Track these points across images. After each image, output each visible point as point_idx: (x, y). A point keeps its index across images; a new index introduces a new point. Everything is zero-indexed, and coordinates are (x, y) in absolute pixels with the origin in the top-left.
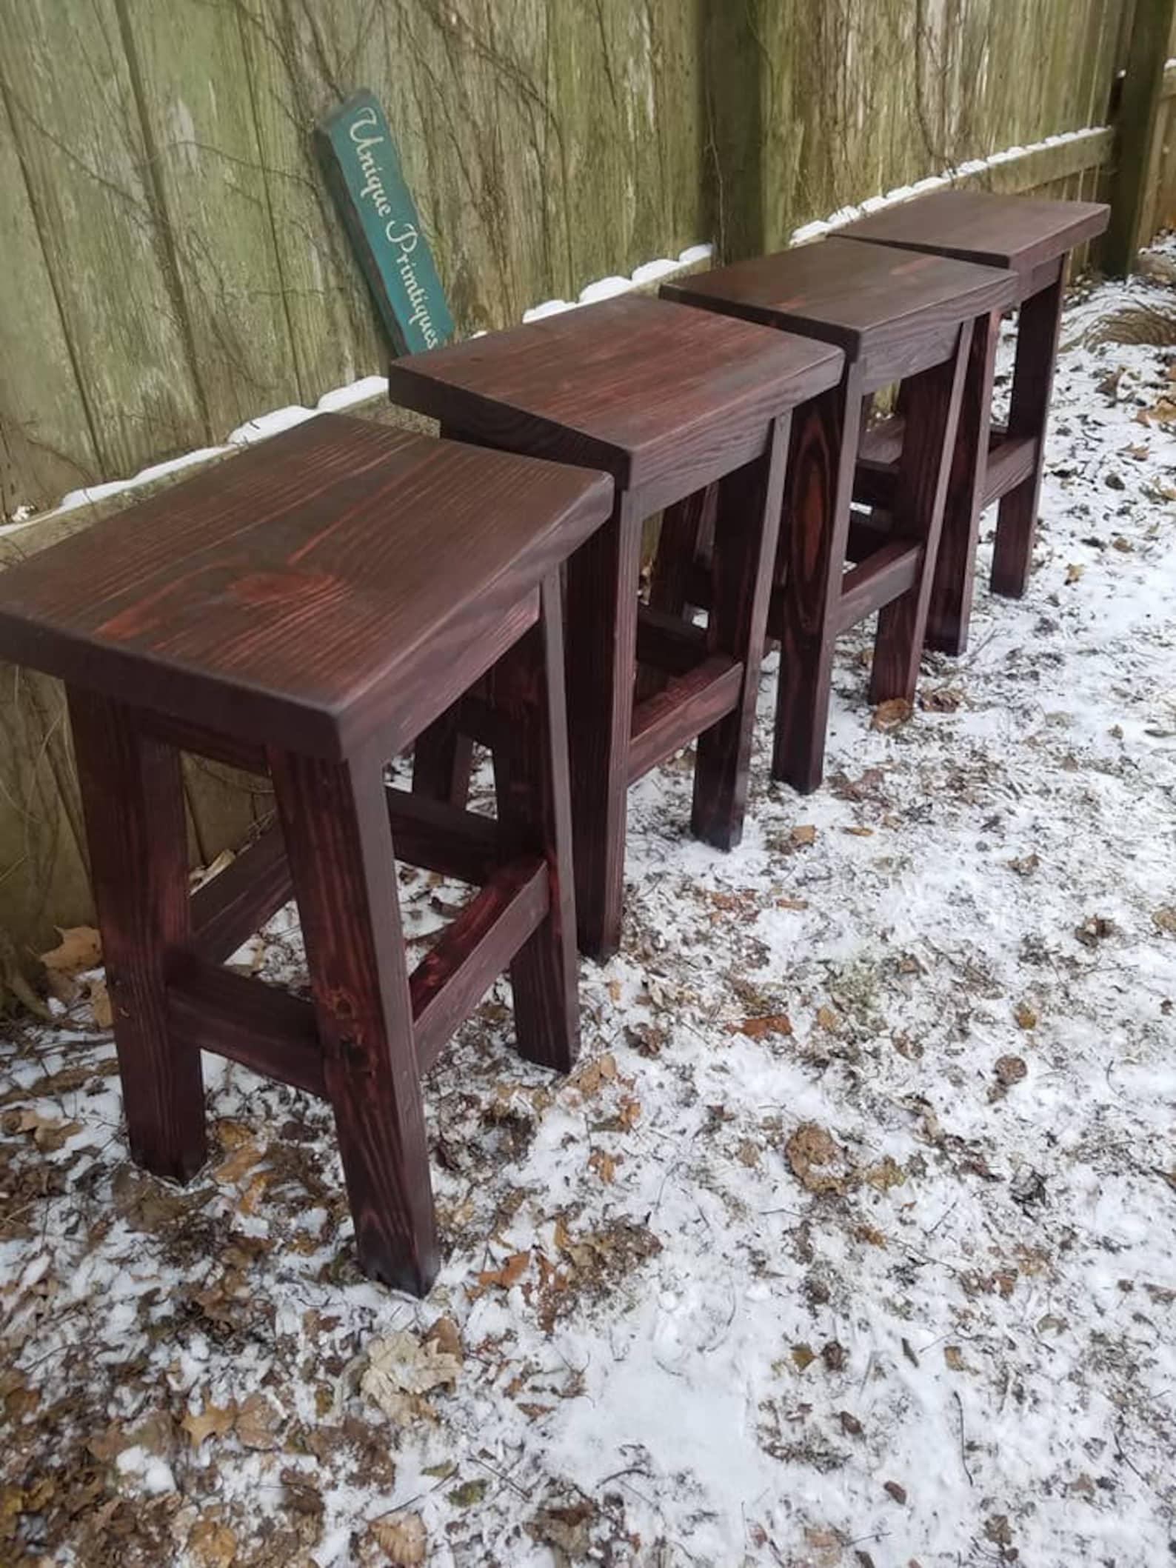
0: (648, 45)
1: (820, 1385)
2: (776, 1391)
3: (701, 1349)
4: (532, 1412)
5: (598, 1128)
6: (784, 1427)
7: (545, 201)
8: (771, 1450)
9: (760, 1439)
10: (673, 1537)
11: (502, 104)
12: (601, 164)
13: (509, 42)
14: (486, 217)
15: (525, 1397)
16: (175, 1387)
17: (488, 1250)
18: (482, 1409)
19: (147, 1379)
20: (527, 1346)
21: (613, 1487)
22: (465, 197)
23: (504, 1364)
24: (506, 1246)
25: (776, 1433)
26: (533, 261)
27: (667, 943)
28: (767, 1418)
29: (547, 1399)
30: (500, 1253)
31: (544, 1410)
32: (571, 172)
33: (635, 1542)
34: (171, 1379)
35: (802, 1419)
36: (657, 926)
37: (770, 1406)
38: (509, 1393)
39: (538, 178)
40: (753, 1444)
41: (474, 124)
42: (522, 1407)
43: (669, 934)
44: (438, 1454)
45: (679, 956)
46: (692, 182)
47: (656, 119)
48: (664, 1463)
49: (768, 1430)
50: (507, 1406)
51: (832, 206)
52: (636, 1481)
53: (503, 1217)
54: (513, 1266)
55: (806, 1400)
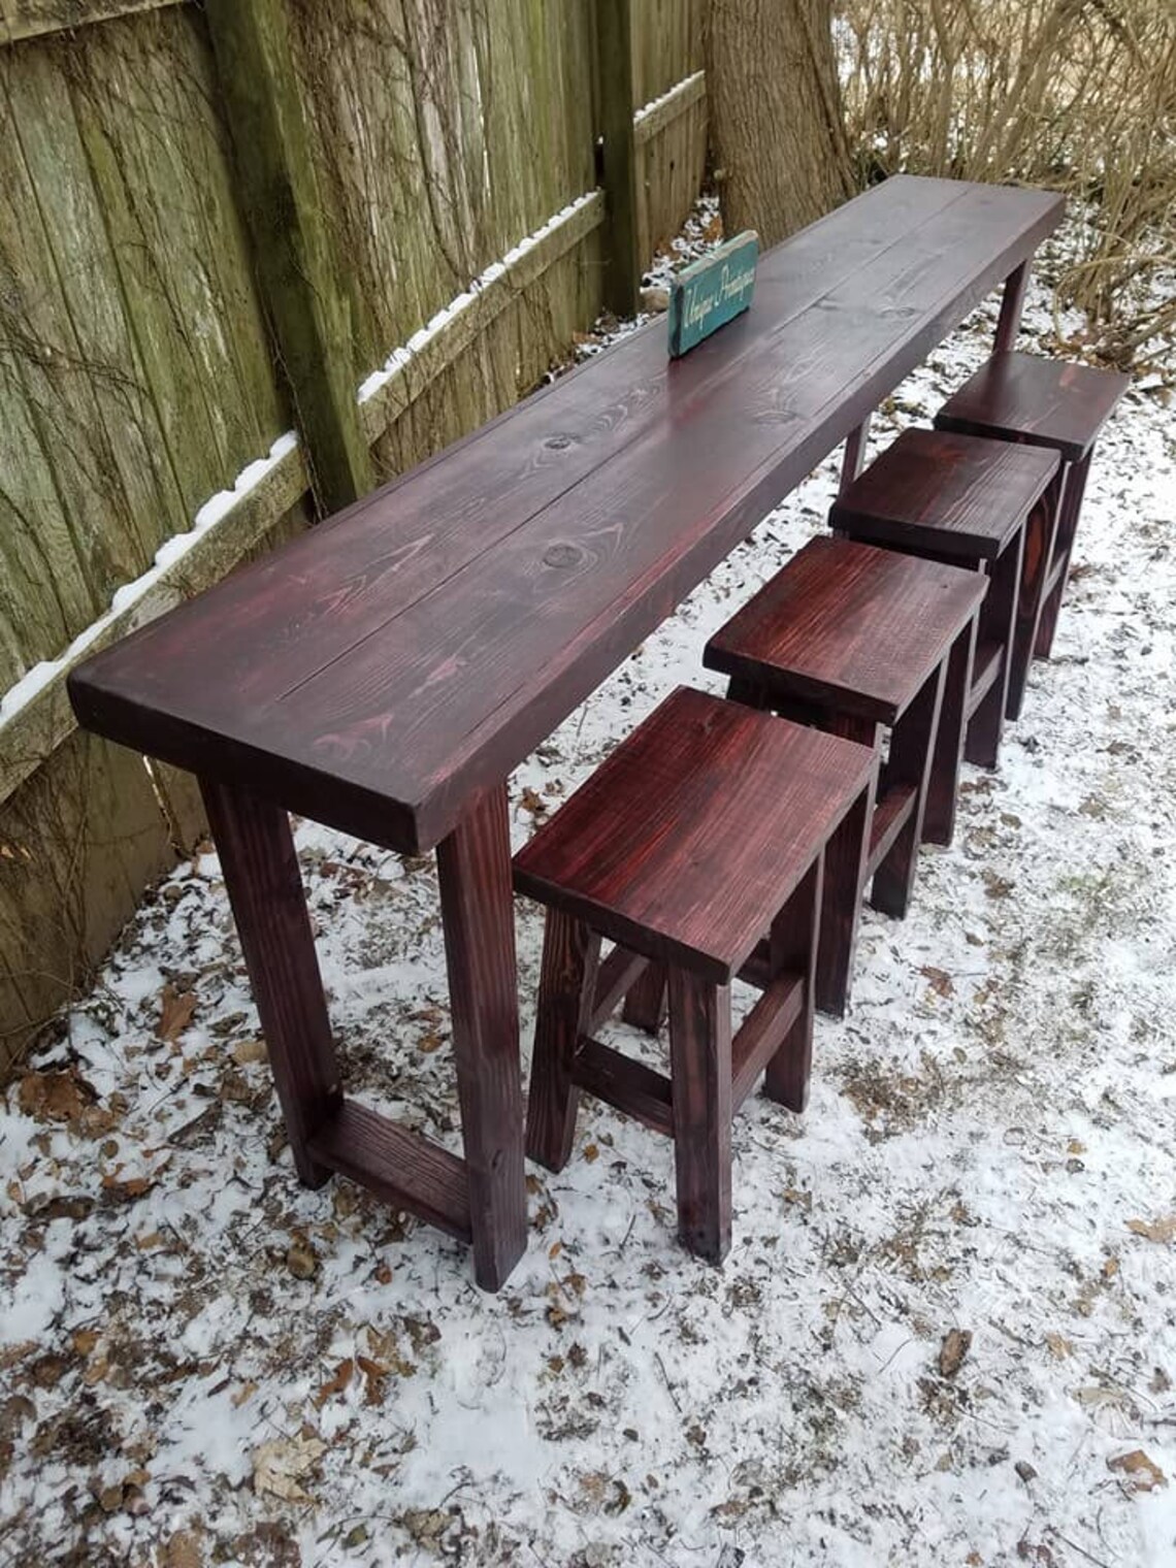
0: (208, 294)
1: (571, 1380)
2: (544, 1394)
3: (489, 1385)
4: (383, 1471)
5: (379, 1244)
6: (554, 1417)
7: (151, 460)
8: (548, 1437)
9: (540, 1432)
10: (498, 1519)
11: (100, 400)
12: (191, 407)
13: (96, 348)
14: (106, 493)
15: (376, 1462)
16: (117, 1553)
17: (321, 1365)
18: (348, 1483)
19: (92, 1557)
20: (369, 1426)
21: (452, 1501)
22: (86, 486)
23: (354, 1445)
24: (332, 1358)
25: (549, 1423)
26: (151, 509)
27: (399, 1069)
28: (542, 1416)
29: (392, 1459)
30: (331, 1365)
31: (392, 1467)
32: (168, 427)
33: (474, 1532)
34: (112, 1549)
35: (564, 1408)
36: (388, 1056)
37: (542, 1407)
38: (364, 1464)
39: (141, 443)
40: (536, 1437)
41: (82, 427)
42: (376, 1470)
43: (400, 1059)
44: (324, 1522)
45: (410, 1077)
46: (267, 385)
47: (228, 351)
48: (481, 1473)
49: (543, 1423)
50: (365, 1474)
51: (384, 353)
52: (466, 1491)
53: (325, 1339)
54: (344, 1371)
55: (563, 1394)
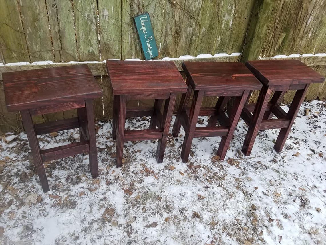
0: (233, 12)
1: (71, 240)
2: (66, 236)
3: (63, 224)
4: (40, 214)
5: (88, 188)
6: (61, 241)
7: (192, 37)
8: (56, 241)
9: (57, 239)
10: (35, 240)
12: (211, 33)
13: (189, 7)
15: (41, 212)
16: (11, 181)
17: (57, 193)
18: (35, 210)
19: (9, 179)
20: (47, 207)
21: (37, 230)
22: (170, 33)
23: (43, 207)
24: (60, 194)
25: (59, 240)
27: (129, 171)
28: (60, 238)
29: (42, 214)
30: (58, 194)
31: (41, 215)
32: (201, 33)
33: (31, 237)
34: (11, 180)
35: (64, 242)
36: (131, 167)
37: (63, 237)
38: (40, 211)
39: (191, 32)
40: (55, 239)
41: (175, 21)
42: (39, 213)
43: (131, 169)
44: (26, 210)
45: (129, 174)
47: (232, 27)
48: (43, 232)
49: (59, 239)
50: (38, 212)
52: (39, 231)
53: (64, 191)
54: (57, 197)
55: (67, 240)
